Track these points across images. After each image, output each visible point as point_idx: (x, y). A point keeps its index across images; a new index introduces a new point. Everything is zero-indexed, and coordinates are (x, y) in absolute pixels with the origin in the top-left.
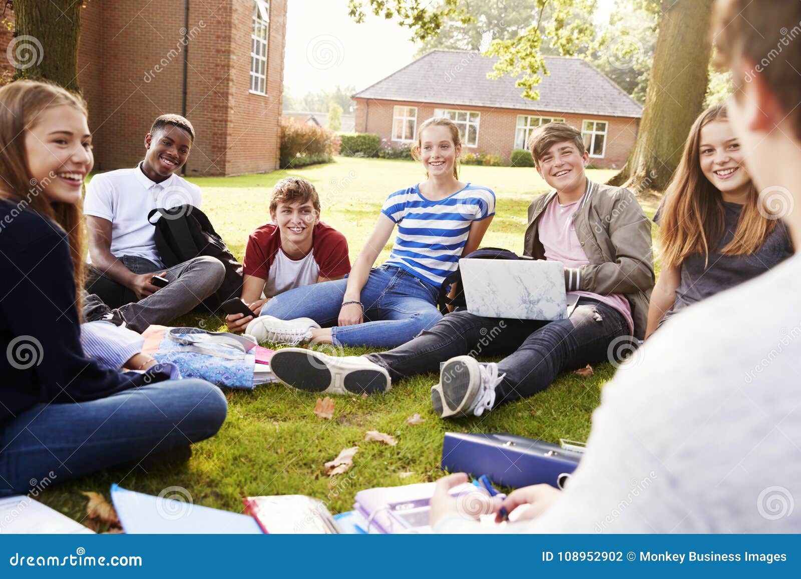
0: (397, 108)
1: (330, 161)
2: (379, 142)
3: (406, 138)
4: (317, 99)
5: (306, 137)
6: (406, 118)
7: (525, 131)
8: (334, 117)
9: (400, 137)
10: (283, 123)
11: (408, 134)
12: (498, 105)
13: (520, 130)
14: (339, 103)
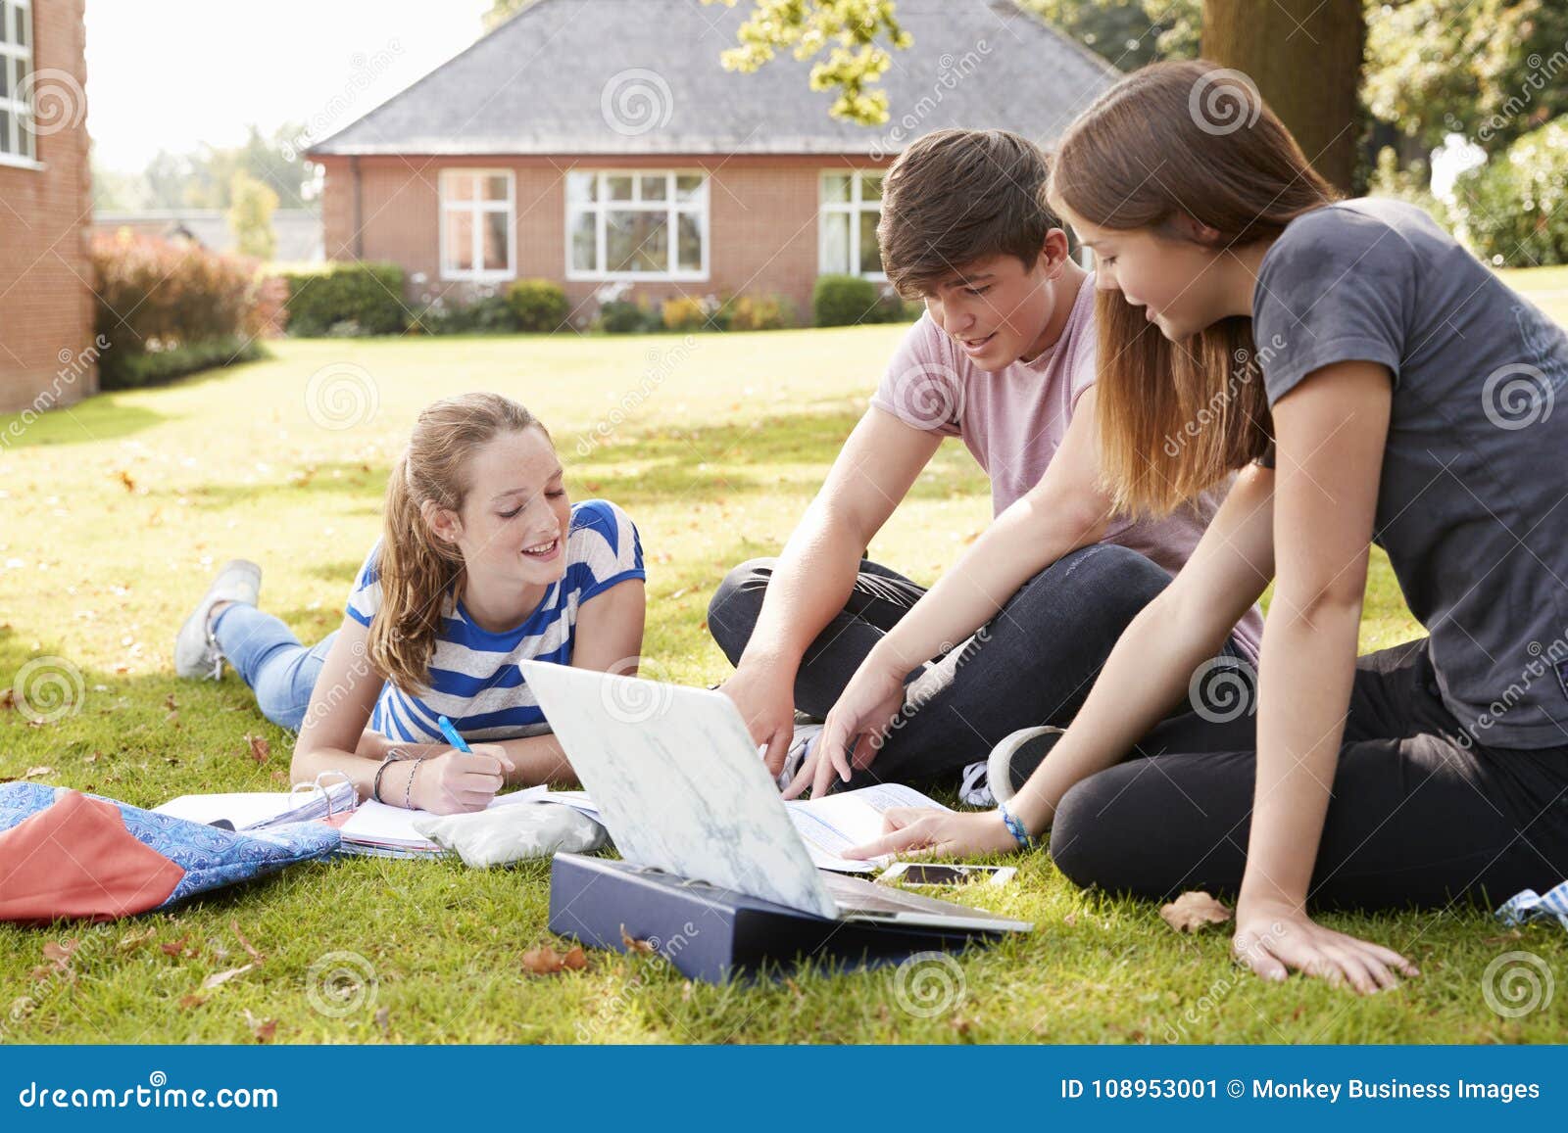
0: (449, 178)
1: (253, 356)
2: (404, 285)
3: (487, 266)
4: (186, 169)
5: (176, 287)
6: (480, 207)
7: (848, 217)
8: (252, 221)
9: (466, 265)
10: (101, 247)
11: (492, 257)
12: (758, 147)
13: (830, 215)
14: (260, 177)
